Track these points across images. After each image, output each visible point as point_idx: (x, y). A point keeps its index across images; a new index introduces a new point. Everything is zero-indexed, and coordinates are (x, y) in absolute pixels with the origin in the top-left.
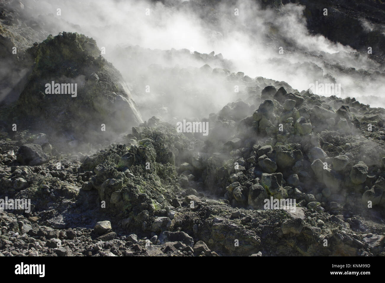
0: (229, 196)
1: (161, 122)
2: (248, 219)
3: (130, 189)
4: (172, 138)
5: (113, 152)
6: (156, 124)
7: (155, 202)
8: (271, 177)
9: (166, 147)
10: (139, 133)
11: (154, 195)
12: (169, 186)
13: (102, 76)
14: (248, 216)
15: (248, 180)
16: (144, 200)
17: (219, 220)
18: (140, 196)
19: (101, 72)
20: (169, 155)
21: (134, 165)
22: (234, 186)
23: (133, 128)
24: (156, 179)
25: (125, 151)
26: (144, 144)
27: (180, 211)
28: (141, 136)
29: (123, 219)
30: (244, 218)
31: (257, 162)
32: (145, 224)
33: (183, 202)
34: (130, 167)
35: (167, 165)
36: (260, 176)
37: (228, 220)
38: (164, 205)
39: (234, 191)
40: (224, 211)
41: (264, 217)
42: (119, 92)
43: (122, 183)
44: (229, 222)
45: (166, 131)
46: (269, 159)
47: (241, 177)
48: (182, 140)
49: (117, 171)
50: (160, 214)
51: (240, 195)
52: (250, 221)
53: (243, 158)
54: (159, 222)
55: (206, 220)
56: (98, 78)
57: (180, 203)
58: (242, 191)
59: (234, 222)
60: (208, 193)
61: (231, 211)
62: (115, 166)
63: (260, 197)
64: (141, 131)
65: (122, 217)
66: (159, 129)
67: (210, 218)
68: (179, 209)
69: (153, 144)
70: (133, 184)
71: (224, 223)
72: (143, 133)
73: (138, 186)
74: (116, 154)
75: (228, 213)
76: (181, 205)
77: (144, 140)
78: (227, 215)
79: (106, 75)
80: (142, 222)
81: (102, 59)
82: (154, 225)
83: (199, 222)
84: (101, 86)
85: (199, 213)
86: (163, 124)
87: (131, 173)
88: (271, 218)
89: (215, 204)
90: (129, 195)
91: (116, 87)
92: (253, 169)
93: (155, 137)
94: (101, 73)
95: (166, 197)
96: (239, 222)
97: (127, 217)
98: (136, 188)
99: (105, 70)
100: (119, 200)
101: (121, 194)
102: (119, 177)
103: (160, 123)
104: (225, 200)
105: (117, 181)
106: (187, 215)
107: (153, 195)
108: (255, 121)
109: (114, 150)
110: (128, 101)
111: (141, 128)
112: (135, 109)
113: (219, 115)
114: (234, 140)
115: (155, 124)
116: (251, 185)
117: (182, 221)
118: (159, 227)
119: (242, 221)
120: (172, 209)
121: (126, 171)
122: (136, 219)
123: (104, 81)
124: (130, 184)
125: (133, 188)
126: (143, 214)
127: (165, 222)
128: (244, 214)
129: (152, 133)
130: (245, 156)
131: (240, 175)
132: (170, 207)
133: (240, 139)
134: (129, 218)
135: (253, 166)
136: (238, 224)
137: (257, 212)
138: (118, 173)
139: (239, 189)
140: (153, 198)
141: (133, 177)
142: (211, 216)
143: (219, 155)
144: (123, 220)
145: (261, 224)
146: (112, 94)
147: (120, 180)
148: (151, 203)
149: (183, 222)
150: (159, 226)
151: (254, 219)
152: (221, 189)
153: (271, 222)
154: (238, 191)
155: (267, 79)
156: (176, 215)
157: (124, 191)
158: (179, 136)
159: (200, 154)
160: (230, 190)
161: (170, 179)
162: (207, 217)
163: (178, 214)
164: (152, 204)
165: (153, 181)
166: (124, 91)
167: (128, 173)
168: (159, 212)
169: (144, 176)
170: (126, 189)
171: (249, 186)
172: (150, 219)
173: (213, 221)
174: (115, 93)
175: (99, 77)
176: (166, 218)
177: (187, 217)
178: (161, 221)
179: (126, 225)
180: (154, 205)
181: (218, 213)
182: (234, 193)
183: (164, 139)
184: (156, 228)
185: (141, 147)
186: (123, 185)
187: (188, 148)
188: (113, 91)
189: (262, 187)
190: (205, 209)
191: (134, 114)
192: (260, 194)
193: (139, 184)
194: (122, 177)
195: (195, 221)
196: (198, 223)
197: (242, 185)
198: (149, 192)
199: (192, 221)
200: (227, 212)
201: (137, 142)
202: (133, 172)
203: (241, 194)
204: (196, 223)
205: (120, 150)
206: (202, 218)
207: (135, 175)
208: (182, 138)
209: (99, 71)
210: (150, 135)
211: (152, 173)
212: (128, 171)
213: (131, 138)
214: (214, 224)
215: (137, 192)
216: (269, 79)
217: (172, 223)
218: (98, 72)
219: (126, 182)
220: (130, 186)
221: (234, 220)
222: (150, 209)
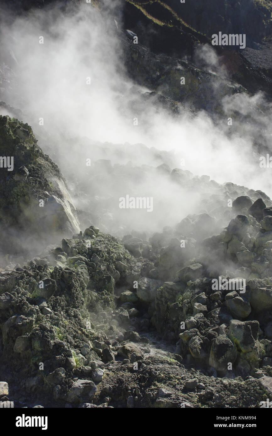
0: (182, 349)
1: (101, 234)
2: (209, 395)
3: (43, 333)
4: (113, 257)
5: (28, 275)
6: (95, 237)
7: (77, 354)
8: (243, 327)
9: (104, 269)
10: (70, 247)
11: (78, 341)
12: (102, 324)
13: (33, 171)
14: (209, 391)
15: (211, 326)
16: (60, 351)
17: (167, 393)
18: (56, 344)
19: (32, 165)
20: (106, 280)
21: (54, 296)
22: (190, 334)
23: (63, 239)
24: (84, 316)
25: (45, 274)
26: (74, 263)
27: (111, 369)
28: (73, 252)
29: (28, 377)
30: (203, 392)
31: (223, 301)
32: (57, 389)
33: (118, 353)
34: (49, 298)
35: (103, 294)
36: (228, 323)
37: (180, 393)
38: (89, 359)
39: (190, 342)
40: (175, 377)
41: (233, 392)
42: (53, 192)
43: (34, 323)
44: (181, 398)
45: (106, 246)
46: (241, 298)
47: (201, 321)
48: (126, 260)
49: (29, 304)
50: (81, 374)
51: (198, 350)
52: (211, 399)
53: (205, 292)
54: (78, 388)
55: (148, 392)
56: (28, 173)
57: (113, 354)
58: (201, 344)
59: (187, 399)
60: (155, 337)
61: (185, 377)
62: (29, 295)
63: (227, 356)
64: (74, 245)
65: (28, 374)
66: (97, 244)
67: (153, 387)
68: (111, 367)
69: (87, 263)
70: (48, 325)
71: (174, 399)
72: (75, 248)
73: (55, 328)
74: (31, 278)
75: (180, 381)
76: (114, 357)
77: (75, 257)
78: (178, 384)
79: (38, 170)
80: (54, 385)
81: (36, 149)
82: (70, 392)
83: (137, 392)
84: (30, 183)
85: (139, 376)
86: (103, 237)
87: (48, 307)
88: (243, 395)
89: (162, 362)
90: (41, 342)
91: (49, 186)
92: (218, 310)
93: (91, 253)
94: (32, 167)
95: (94, 346)
96: (196, 400)
97: (34, 376)
98: (51, 331)
99: (38, 163)
100: (26, 349)
101: (30, 339)
102: (30, 314)
103: (99, 236)
104: (176, 355)
105: (26, 319)
106: (121, 378)
107: (76, 342)
108: (223, 242)
109: (31, 272)
110: (63, 203)
111: (73, 241)
112: (71, 214)
113: (175, 229)
114: (194, 266)
115: (93, 236)
116: (214, 336)
117: (112, 387)
118: (78, 396)
119: (200, 396)
120: (100, 366)
121: (42, 305)
122: (46, 380)
123: (35, 176)
124: (44, 325)
125: (47, 332)
126: (57, 374)
127: (88, 388)
128: (203, 385)
129: (87, 249)
130: (207, 290)
131: (199, 318)
132: (98, 362)
133: (201, 265)
134: (36, 378)
135: (218, 306)
136: (193, 402)
137: (222, 383)
138: (30, 307)
139: (197, 340)
140: (76, 347)
141: (51, 313)
142: (155, 385)
143: (172, 286)
144: (28, 379)
145: (227, 404)
146: (44, 194)
147: (30, 318)
148: (70, 356)
149: (114, 389)
150: (79, 394)
151: (217, 395)
152: (172, 334)
153: (243, 403)
154: (195, 344)
155: (238, 186)
156: (105, 375)
157: (35, 335)
158: (122, 254)
159: (147, 281)
160: (185, 340)
161: (104, 314)
162: (149, 386)
163: (108, 375)
164: (72, 357)
165: (79, 319)
166: (60, 191)
167: (44, 307)
168: (80, 370)
169: (67, 312)
170: (37, 333)
171: (211, 337)
172: (66, 382)
173: (158, 393)
174: (47, 193)
175: (30, 171)
176: (90, 381)
177: (120, 381)
178: (82, 388)
179: (32, 388)
180: (75, 360)
181: (165, 379)
182: (190, 346)
183: (102, 258)
184: (73, 397)
185: (67, 271)
186: (34, 326)
187: (133, 271)
188: (45, 190)
189: (231, 341)
190: (147, 372)
191: (69, 220)
192: (228, 352)
193: (57, 324)
194: (35, 314)
195: (131, 390)
196: (135, 395)
197: (201, 333)
198: (70, 338)
199: (127, 389)
200: (178, 379)
201: (67, 259)
202: (51, 305)
203: (200, 349)
204: (132, 392)
205: (38, 273)
206: (141, 386)
207: (55, 311)
208: (126, 257)
209: (31, 163)
210: (83, 251)
211: (78, 307)
212: (45, 304)
213: (59, 254)
214: (158, 400)
215: (53, 338)
216: (241, 186)
217: (97, 390)
218: (29, 165)
219: (40, 320)
220: (43, 329)
221: (189, 396)
222: (67, 365)
